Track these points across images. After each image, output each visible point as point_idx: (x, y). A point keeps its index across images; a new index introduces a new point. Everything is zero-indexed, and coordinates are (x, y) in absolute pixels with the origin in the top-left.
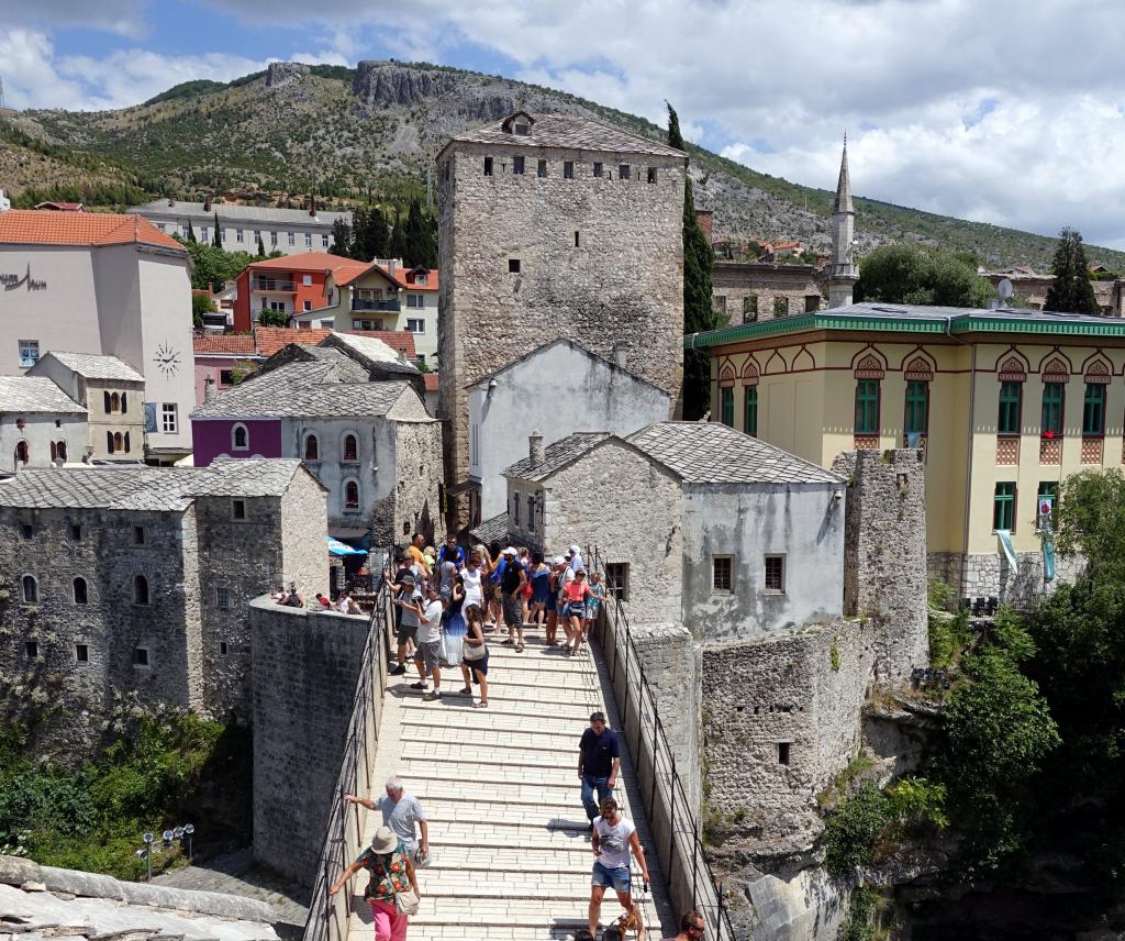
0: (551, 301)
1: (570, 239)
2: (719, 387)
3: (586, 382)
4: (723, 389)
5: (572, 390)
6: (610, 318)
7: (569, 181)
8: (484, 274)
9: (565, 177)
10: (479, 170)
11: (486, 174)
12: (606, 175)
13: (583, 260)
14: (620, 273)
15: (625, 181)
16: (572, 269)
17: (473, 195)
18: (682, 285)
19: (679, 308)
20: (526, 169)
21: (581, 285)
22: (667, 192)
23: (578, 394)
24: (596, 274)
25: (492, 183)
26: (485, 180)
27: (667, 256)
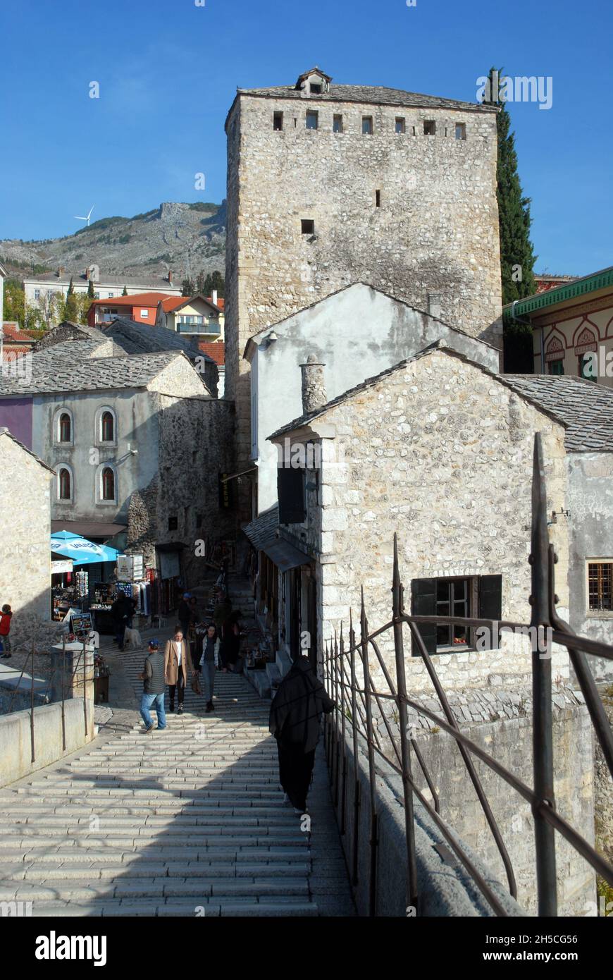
0: (350, 265)
1: (370, 199)
2: (545, 362)
3: (391, 335)
4: (550, 363)
5: (373, 347)
6: (417, 284)
7: (368, 136)
8: (273, 236)
9: (364, 132)
10: (267, 125)
11: (275, 129)
12: (409, 131)
13: (385, 219)
14: (428, 235)
15: (431, 137)
16: (373, 229)
17: (262, 151)
18: (497, 249)
19: (495, 273)
20: (320, 124)
21: (383, 247)
22: (478, 148)
23: (381, 351)
24: (401, 235)
25: (282, 137)
26: (275, 135)
27: (480, 217)
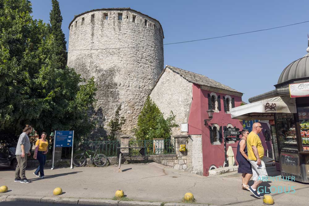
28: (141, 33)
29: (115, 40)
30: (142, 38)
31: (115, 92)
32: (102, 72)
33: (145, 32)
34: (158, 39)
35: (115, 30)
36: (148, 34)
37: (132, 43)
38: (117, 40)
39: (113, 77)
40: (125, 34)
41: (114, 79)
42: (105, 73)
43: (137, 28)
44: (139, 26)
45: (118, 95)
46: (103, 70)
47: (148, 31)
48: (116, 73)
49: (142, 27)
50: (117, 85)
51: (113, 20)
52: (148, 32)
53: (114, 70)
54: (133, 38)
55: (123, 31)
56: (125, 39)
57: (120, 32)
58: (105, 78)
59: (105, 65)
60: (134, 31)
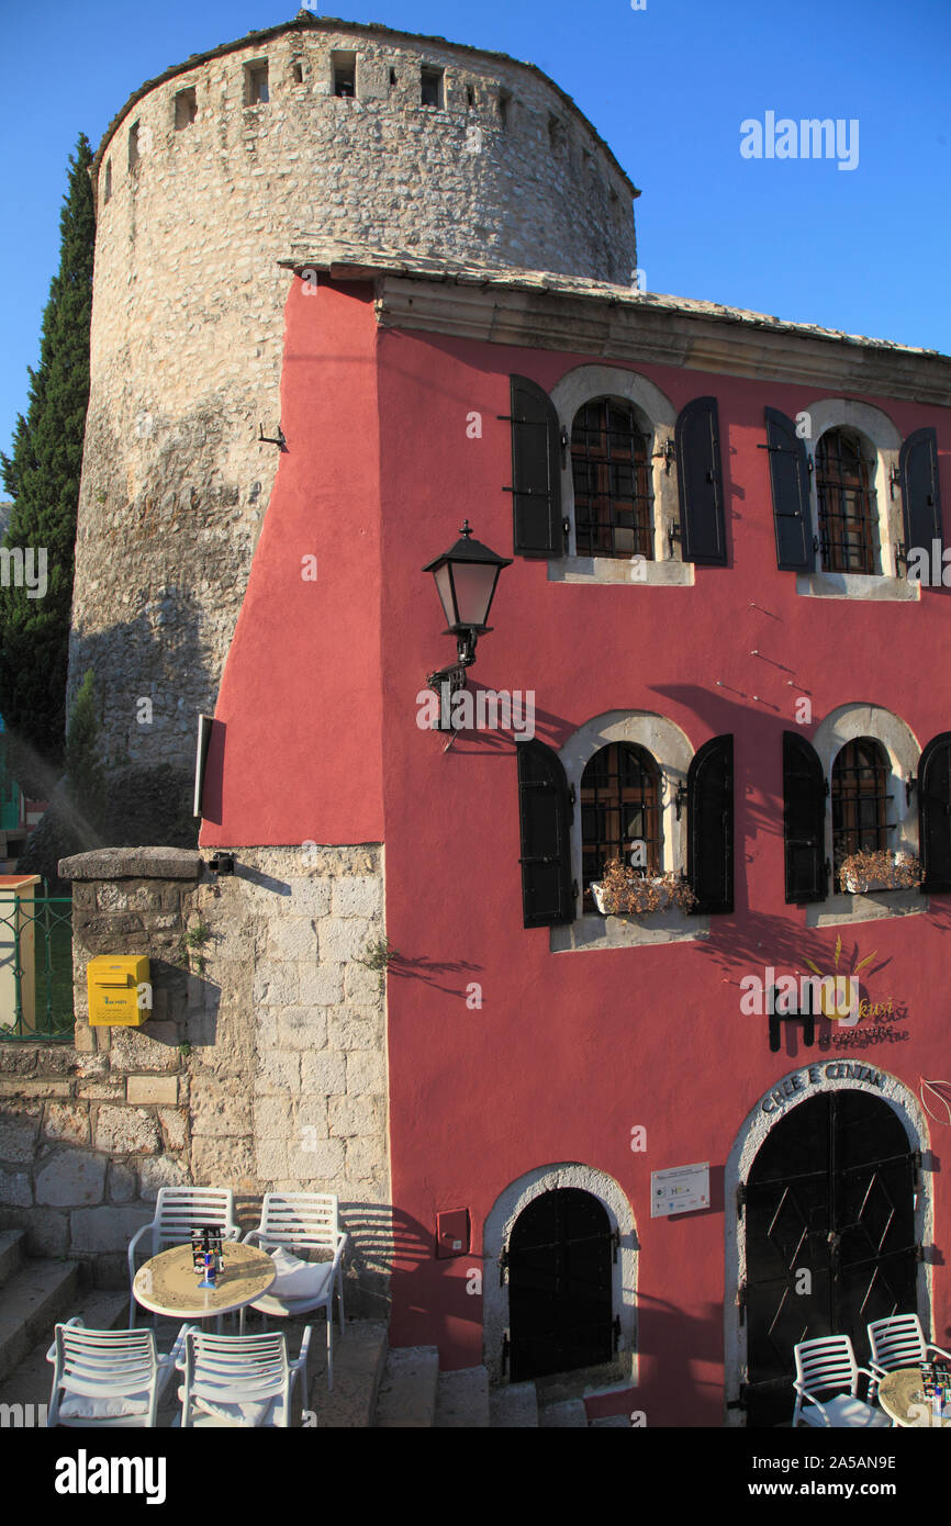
28: (396, 151)
29: (230, 232)
30: (402, 182)
31: (226, 541)
32: (168, 435)
33: (425, 140)
34: (534, 180)
35: (226, 170)
36: (446, 154)
37: (326, 227)
38: (240, 227)
39: (219, 451)
40: (283, 176)
41: (220, 461)
42: (178, 436)
43: (364, 125)
44: (378, 112)
45: (243, 560)
46: (173, 422)
47: (446, 134)
48: (230, 424)
49: (402, 115)
50: (237, 498)
51: (217, 119)
52: (447, 141)
53: (220, 413)
54: (337, 190)
55: (270, 165)
56: (283, 210)
57: (255, 172)
58: (179, 468)
59: (181, 390)
60: (338, 151)
